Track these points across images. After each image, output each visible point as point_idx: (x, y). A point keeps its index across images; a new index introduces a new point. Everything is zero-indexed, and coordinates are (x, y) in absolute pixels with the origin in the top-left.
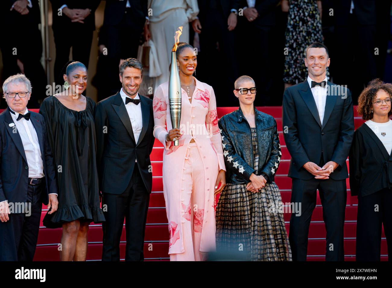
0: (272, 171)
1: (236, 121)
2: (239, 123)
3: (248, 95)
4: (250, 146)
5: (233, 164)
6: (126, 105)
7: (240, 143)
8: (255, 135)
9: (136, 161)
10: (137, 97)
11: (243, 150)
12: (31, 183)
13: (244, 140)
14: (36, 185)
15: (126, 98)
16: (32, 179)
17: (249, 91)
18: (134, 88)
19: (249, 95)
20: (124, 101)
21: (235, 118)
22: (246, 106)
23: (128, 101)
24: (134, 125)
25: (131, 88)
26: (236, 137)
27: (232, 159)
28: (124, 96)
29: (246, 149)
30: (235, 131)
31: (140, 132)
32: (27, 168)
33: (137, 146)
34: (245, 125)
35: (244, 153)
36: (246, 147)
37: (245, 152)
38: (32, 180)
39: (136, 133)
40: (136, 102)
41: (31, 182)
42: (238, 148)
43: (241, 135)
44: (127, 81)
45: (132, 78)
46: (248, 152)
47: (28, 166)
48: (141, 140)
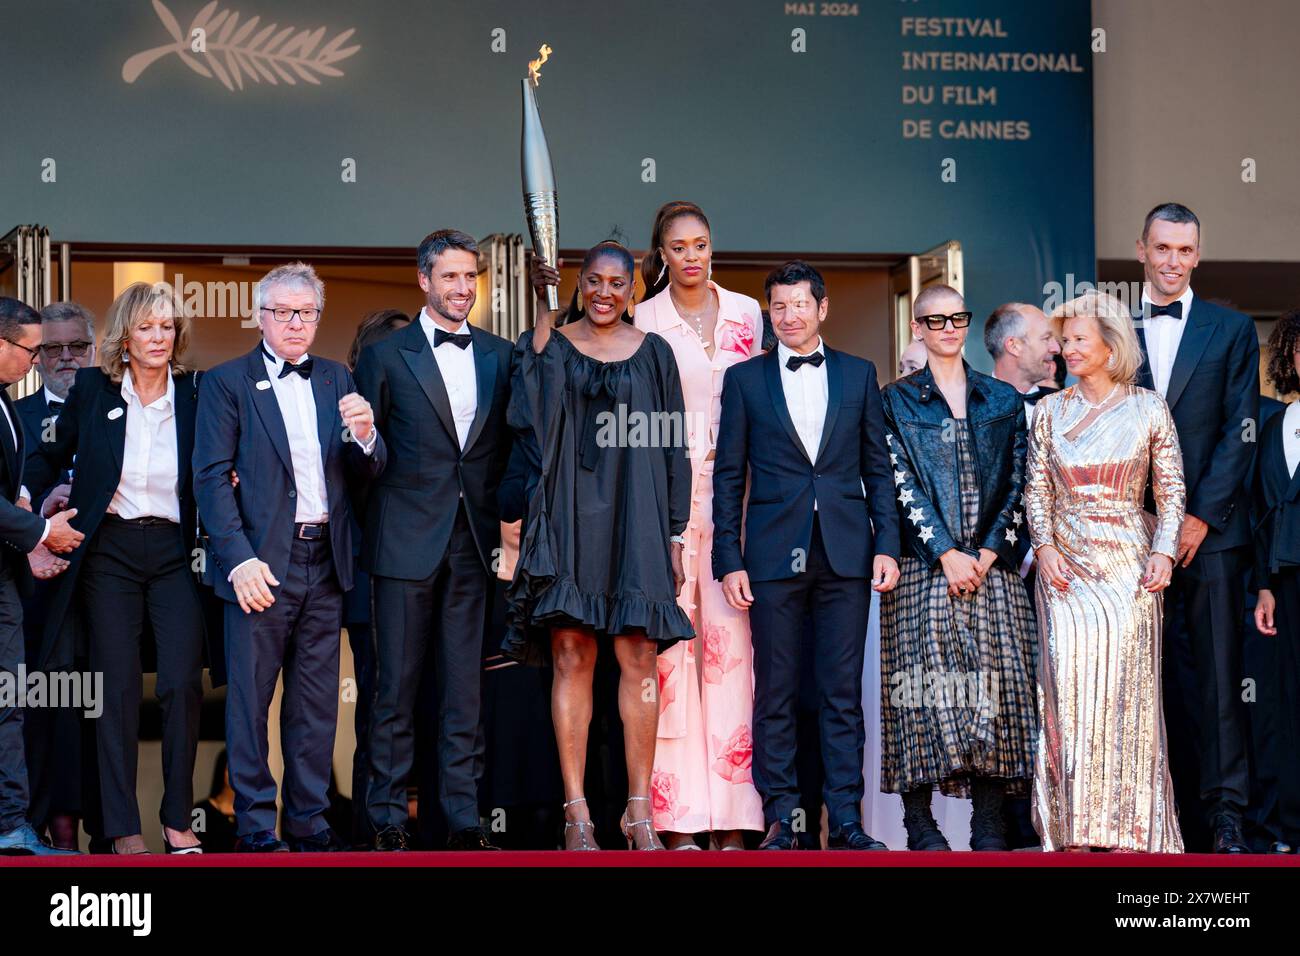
0: (1007, 538)
1: (917, 397)
2: (924, 403)
3: (947, 332)
4: (952, 460)
5: (909, 512)
6: (435, 350)
7: (926, 453)
8: (965, 438)
9: (461, 495)
10: (463, 330)
11: (933, 471)
12: (301, 536)
13: (935, 446)
14: (315, 540)
15: (436, 330)
16: (304, 526)
17: (949, 322)
18: (463, 302)
19: (950, 333)
20: (431, 337)
21: (913, 391)
22: (942, 359)
23: (442, 336)
24: (455, 400)
25: (458, 302)
26: (916, 439)
27: (912, 499)
28: (429, 324)
29: (942, 467)
30: (913, 423)
31: (472, 417)
32: (293, 496)
33: (464, 455)
34: (938, 409)
35: (936, 478)
36: (942, 464)
37: (939, 476)
38: (303, 528)
39: (459, 421)
40: (461, 342)
41: (301, 532)
42: (921, 465)
43: (931, 431)
44: (446, 287)
45: (462, 277)
46: (948, 474)
47: (296, 491)
48: (474, 440)
